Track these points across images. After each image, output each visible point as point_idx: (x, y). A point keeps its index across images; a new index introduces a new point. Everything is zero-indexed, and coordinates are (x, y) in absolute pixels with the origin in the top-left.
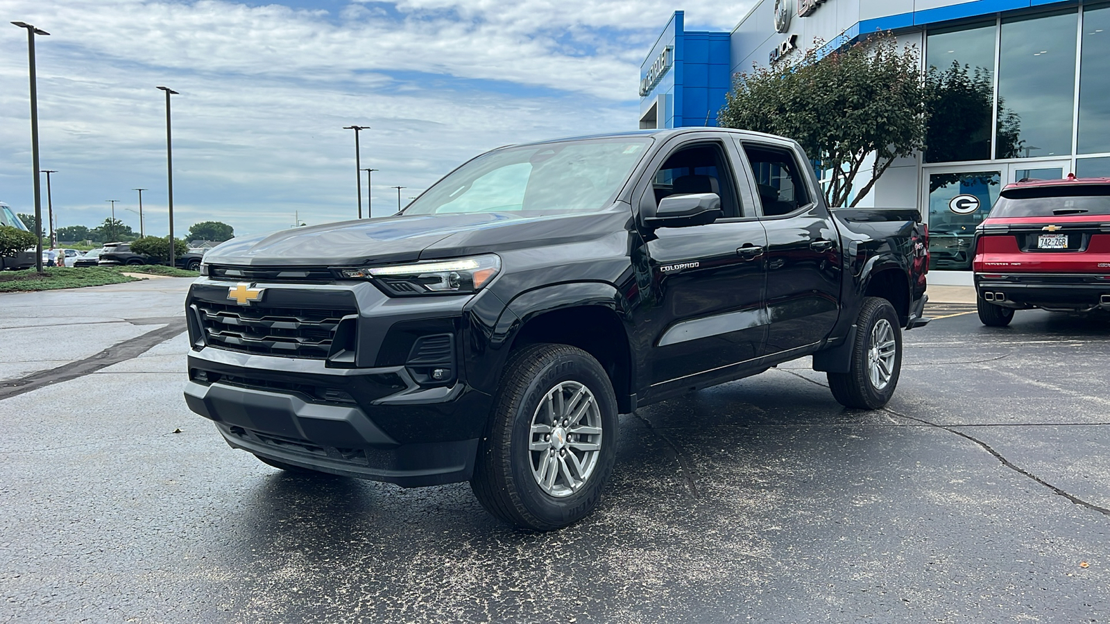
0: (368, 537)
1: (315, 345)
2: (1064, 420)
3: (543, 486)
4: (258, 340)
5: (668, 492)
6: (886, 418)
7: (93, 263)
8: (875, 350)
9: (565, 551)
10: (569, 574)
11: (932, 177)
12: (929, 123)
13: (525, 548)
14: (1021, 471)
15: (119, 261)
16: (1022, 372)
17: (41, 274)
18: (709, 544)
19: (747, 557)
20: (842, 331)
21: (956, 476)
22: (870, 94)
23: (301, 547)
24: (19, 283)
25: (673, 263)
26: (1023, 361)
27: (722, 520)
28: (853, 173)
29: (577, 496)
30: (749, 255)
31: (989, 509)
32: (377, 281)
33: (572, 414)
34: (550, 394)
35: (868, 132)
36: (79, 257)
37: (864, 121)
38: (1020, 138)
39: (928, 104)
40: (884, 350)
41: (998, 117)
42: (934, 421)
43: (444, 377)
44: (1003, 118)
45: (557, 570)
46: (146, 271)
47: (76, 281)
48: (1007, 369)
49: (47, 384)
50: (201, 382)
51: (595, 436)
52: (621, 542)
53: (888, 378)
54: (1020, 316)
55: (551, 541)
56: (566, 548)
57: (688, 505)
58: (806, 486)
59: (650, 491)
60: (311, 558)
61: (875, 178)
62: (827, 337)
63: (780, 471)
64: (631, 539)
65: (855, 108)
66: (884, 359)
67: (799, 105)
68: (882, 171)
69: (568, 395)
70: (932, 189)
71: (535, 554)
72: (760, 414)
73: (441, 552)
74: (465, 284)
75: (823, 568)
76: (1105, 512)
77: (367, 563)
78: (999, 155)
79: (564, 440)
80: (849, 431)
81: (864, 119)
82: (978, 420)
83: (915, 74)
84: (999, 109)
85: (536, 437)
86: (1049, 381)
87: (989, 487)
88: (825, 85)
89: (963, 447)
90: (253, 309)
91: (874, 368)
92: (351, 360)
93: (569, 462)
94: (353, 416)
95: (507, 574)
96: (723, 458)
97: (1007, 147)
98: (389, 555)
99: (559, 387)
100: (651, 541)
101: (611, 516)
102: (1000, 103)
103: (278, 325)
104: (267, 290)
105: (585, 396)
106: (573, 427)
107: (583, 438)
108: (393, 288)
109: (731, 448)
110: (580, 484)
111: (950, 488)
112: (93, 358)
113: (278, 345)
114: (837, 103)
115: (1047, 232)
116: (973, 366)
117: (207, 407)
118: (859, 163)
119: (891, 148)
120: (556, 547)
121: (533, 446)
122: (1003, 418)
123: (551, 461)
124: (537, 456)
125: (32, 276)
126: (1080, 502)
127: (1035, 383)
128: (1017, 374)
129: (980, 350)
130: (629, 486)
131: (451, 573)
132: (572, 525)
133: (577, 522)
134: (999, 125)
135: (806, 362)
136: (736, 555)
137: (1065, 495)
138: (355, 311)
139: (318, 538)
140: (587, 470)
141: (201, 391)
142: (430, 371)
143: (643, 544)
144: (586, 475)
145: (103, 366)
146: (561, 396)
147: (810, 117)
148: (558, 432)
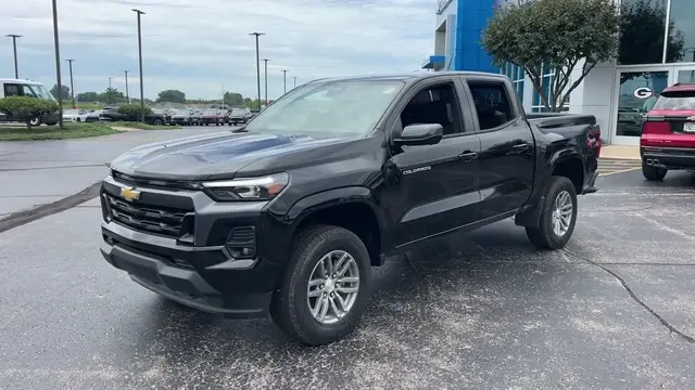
0: (208, 346)
1: (170, 229)
2: (681, 260)
3: (318, 319)
4: (138, 223)
5: (405, 315)
6: (563, 257)
7: (96, 119)
8: (558, 211)
9: (328, 362)
10: (326, 380)
11: (622, 74)
12: (621, 39)
13: (304, 359)
14: (642, 304)
15: (112, 119)
16: (662, 220)
17: (62, 128)
18: (422, 359)
19: (444, 371)
20: (534, 202)
21: (597, 306)
22: (580, 20)
23: (166, 352)
24: (49, 134)
25: (411, 168)
26: (665, 210)
27: (436, 339)
28: (569, 72)
29: (342, 322)
30: (467, 158)
31: (612, 336)
32: (207, 191)
33: (339, 270)
34: (322, 261)
35: (579, 46)
36: (88, 114)
37: (577, 39)
38: (684, 47)
39: (622, 26)
40: (565, 210)
41: (669, 33)
42: (593, 260)
43: (250, 253)
44: (673, 34)
45: (320, 377)
46: (127, 126)
47: (83, 133)
48: (652, 217)
49: (47, 215)
50: (109, 243)
51: (354, 283)
52: (365, 355)
53: (566, 228)
54: (671, 173)
55: (323, 353)
56: (331, 359)
57: (416, 326)
58: (495, 313)
59: (394, 313)
60: (169, 362)
61: (584, 75)
62: (524, 204)
63: (482, 298)
64: (373, 353)
65: (571, 29)
66: (565, 216)
67: (534, 28)
68: (589, 71)
69: (334, 259)
70: (623, 81)
71: (310, 364)
72: (480, 251)
73: (251, 360)
74: (264, 193)
75: (491, 382)
76: (690, 340)
77: (202, 368)
78: (669, 60)
79: (333, 287)
80: (535, 267)
81: (577, 38)
82: (623, 260)
83: (613, 7)
84: (670, 28)
85: (313, 288)
86: (679, 227)
87: (617, 316)
88: (552, 14)
89: (608, 282)
90: (134, 203)
91: (557, 222)
92: (191, 240)
93: (336, 301)
94: (194, 276)
95: (288, 379)
96: (448, 288)
97: (674, 55)
98: (217, 361)
99: (329, 255)
100: (385, 355)
101: (365, 334)
102: (671, 24)
103: (148, 214)
104: (142, 193)
105: (348, 258)
106: (339, 278)
107: (347, 285)
108: (216, 195)
109: (454, 280)
110: (343, 315)
111: (590, 317)
112: (79, 194)
113: (150, 227)
114: (560, 26)
115: (690, 121)
116: (630, 214)
117: (113, 259)
118: (573, 66)
119: (594, 56)
120: (323, 357)
121: (310, 294)
122: (639, 258)
123: (325, 301)
124: (314, 300)
125: (56, 130)
126: (675, 331)
127: (669, 230)
128: (658, 221)
129: (639, 200)
130: (382, 309)
131: (253, 377)
132: (338, 341)
133: (342, 338)
134: (670, 39)
135: (511, 220)
136: (437, 369)
137: (667, 325)
138: (193, 210)
139: (178, 345)
140: (348, 305)
141: (108, 249)
142: (240, 249)
143: (379, 358)
144: (348, 309)
145: (83, 201)
146: (330, 261)
147: (541, 36)
148: (329, 282)
